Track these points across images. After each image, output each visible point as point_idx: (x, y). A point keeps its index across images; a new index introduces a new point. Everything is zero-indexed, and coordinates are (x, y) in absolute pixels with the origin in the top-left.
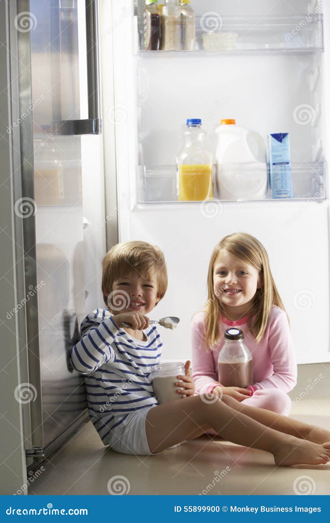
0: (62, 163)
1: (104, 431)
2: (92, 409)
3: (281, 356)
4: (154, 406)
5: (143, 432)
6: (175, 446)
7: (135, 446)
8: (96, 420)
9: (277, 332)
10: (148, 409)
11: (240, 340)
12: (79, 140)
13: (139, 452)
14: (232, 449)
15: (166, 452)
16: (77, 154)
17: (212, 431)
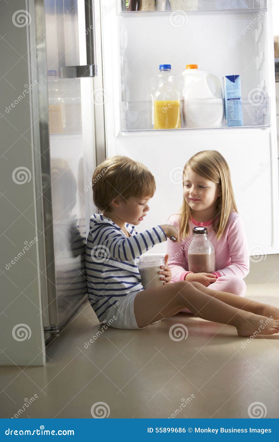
0: (64, 100)
1: (100, 311)
2: (92, 293)
3: (238, 250)
4: (141, 290)
5: (132, 311)
6: (157, 322)
7: (126, 322)
8: (95, 302)
9: (235, 232)
10: (136, 293)
11: (205, 235)
12: (79, 81)
13: (129, 327)
14: (201, 324)
15: (150, 326)
16: (78, 93)
17: (186, 310)
